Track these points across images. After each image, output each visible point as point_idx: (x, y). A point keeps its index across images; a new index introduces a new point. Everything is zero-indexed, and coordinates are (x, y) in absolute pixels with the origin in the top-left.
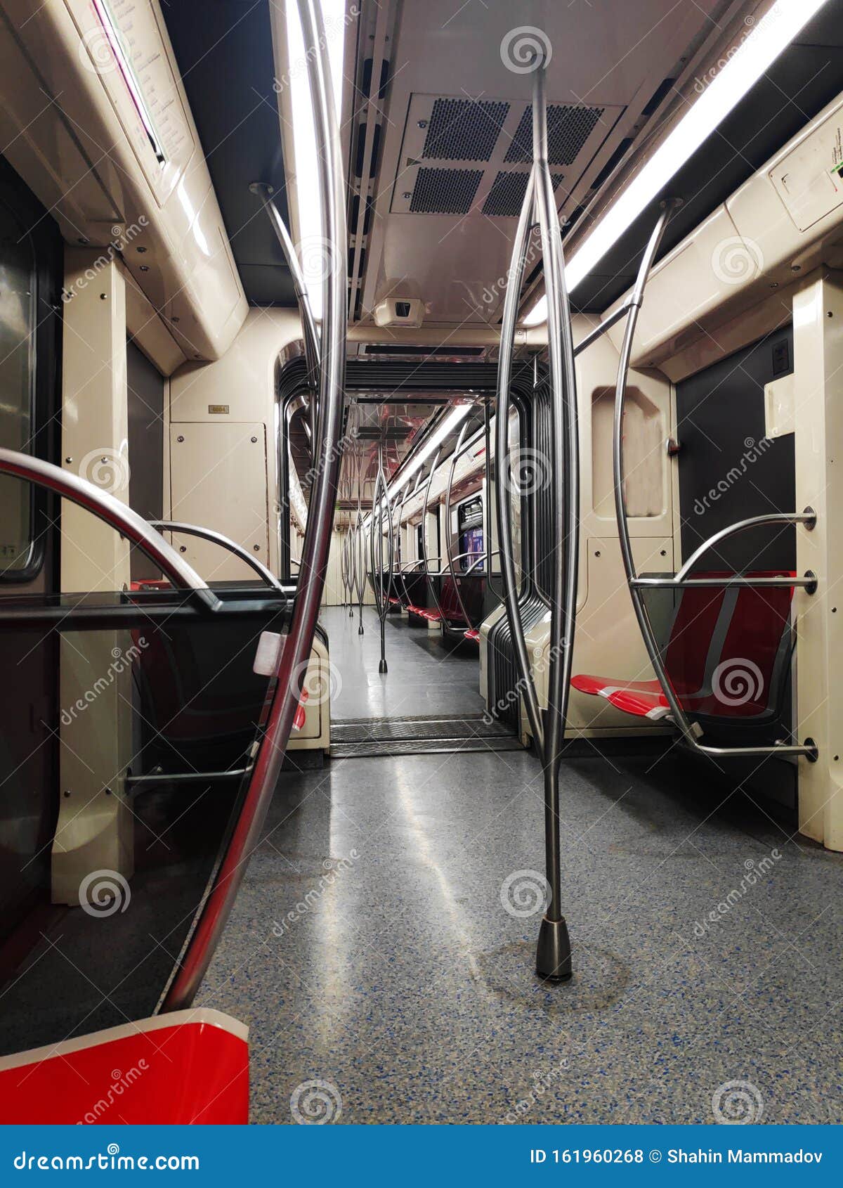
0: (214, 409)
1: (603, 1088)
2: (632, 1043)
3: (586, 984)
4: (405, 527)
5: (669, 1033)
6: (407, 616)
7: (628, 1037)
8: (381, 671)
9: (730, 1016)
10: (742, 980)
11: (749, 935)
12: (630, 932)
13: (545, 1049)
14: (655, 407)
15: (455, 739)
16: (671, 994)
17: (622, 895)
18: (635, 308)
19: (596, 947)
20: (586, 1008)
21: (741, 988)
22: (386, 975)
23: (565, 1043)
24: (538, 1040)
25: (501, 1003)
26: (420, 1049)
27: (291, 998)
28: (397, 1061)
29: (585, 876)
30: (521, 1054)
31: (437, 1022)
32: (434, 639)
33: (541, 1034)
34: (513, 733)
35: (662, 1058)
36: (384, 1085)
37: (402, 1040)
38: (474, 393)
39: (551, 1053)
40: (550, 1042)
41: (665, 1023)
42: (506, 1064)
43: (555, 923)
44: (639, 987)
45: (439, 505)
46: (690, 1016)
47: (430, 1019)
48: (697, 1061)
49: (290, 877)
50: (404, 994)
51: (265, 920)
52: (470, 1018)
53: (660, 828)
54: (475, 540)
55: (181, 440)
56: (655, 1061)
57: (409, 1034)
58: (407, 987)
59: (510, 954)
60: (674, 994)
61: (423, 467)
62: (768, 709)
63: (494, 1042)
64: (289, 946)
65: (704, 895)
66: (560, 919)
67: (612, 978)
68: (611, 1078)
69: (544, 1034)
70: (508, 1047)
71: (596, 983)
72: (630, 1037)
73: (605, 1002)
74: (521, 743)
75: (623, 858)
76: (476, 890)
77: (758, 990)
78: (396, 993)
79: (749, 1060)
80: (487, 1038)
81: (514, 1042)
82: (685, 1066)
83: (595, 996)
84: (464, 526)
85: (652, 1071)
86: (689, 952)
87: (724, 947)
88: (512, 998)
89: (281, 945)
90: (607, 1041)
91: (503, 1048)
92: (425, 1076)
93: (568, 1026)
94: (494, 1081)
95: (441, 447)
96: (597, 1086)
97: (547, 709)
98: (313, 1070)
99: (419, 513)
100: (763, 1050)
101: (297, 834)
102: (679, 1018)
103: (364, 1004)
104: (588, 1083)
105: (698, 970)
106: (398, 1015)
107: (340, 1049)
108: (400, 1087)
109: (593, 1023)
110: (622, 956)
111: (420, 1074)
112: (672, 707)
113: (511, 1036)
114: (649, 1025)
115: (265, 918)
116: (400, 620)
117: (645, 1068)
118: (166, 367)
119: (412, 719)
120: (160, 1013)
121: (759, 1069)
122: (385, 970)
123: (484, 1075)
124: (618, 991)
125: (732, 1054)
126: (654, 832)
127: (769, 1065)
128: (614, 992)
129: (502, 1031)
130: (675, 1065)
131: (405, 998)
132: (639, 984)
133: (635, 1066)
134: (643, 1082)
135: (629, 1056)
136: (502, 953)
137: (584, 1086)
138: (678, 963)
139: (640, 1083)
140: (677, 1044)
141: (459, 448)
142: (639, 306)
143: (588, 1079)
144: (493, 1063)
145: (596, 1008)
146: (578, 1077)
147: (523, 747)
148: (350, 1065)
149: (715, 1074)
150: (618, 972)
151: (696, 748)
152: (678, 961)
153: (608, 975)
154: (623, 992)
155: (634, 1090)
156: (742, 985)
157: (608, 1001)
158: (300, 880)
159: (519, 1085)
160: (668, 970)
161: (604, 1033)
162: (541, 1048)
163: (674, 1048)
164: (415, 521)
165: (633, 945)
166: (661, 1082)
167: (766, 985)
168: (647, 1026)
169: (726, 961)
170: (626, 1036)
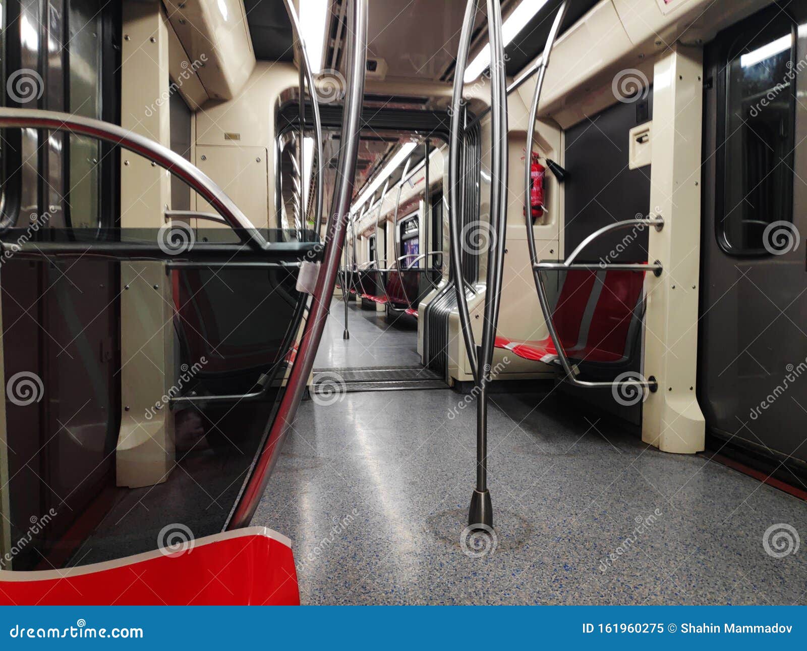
0: (229, 137)
1: (519, 597)
2: (536, 569)
3: (503, 534)
4: (359, 238)
5: (562, 563)
6: (361, 303)
7: (534, 566)
8: (344, 338)
9: (602, 552)
10: (609, 531)
11: (612, 503)
12: (531, 502)
13: (477, 574)
14: (550, 147)
15: (401, 382)
16: (561, 540)
17: (524, 480)
18: (543, 68)
19: (508, 511)
20: (504, 548)
21: (608, 535)
22: (363, 530)
23: (491, 571)
24: (472, 568)
25: (445, 546)
26: (391, 575)
27: (297, 545)
28: (376, 583)
29: (498, 468)
30: (462, 577)
31: (402, 559)
32: (381, 318)
33: (474, 565)
34: (442, 378)
35: (558, 578)
36: (368, 598)
37: (378, 570)
38: (419, 134)
39: (482, 577)
40: (481, 570)
41: (558, 557)
42: (451, 584)
43: (483, 494)
44: (539, 535)
45: (386, 221)
46: (575, 554)
47: (396, 557)
48: (581, 580)
49: (290, 469)
50: (377, 542)
51: (274, 496)
52: (425, 556)
53: (547, 438)
54: (412, 247)
55: (204, 158)
56: (553, 580)
57: (382, 566)
58: (379, 537)
59: (449, 516)
60: (564, 539)
61: (376, 192)
62: (624, 357)
63: (443, 570)
64: (293, 513)
65: (580, 479)
66: (486, 490)
67: (521, 530)
68: (524, 591)
69: (476, 565)
70: (452, 574)
71: (509, 534)
72: (535, 566)
73: (517, 545)
74: (448, 384)
75: (523, 456)
76: (423, 476)
77: (619, 537)
78: (371, 541)
79: (615, 579)
80: (437, 568)
81: (456, 570)
82: (574, 583)
83: (510, 542)
84: (404, 237)
85: (551, 586)
86: (571, 514)
87: (596, 511)
88: (453, 543)
89: (287, 512)
90: (519, 569)
91: (449, 574)
92: (396, 592)
93: (493, 559)
94: (444, 594)
95: (390, 177)
96: (514, 596)
97: (480, 346)
98: (317, 589)
99: (371, 228)
100: (625, 573)
101: (293, 442)
102: (567, 554)
103: (349, 548)
104: (508, 594)
105: (578, 525)
106: (374, 555)
107: (335, 576)
108: (379, 598)
109: (510, 558)
110: (527, 517)
111: (393, 591)
112: (559, 354)
113: (454, 567)
114: (548, 559)
115: (274, 495)
116: (356, 305)
117: (546, 584)
118: (193, 103)
119: (369, 368)
120: (226, 531)
121: (622, 584)
122: (363, 527)
123: (437, 591)
124: (526, 538)
125: (604, 575)
126: (544, 440)
127: (629, 582)
128: (523, 539)
129: (447, 564)
130: (567, 582)
131: (378, 544)
132: (539, 534)
133: (539, 583)
134: (546, 593)
135: (535, 577)
136: (444, 516)
137: (506, 596)
138: (565, 521)
139: (544, 593)
140: (567, 570)
141: (405, 177)
142: (546, 67)
143: (509, 592)
144: (442, 583)
145: (511, 548)
146: (502, 591)
147: (449, 387)
148: (343, 586)
149: (594, 587)
150: (524, 526)
151: (574, 381)
152: (565, 519)
153: (518, 529)
154: (529, 539)
155: (540, 598)
156: (609, 534)
157: (519, 544)
158: (297, 471)
159: (461, 596)
160: (558, 525)
161: (517, 564)
162: (475, 574)
163: (565, 572)
164: (367, 234)
165: (534, 510)
166: (558, 593)
167: (625, 533)
168: (546, 559)
169: (597, 519)
170: (532, 565)
